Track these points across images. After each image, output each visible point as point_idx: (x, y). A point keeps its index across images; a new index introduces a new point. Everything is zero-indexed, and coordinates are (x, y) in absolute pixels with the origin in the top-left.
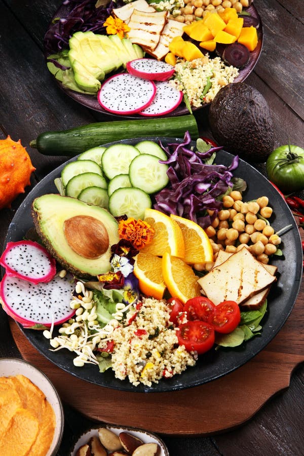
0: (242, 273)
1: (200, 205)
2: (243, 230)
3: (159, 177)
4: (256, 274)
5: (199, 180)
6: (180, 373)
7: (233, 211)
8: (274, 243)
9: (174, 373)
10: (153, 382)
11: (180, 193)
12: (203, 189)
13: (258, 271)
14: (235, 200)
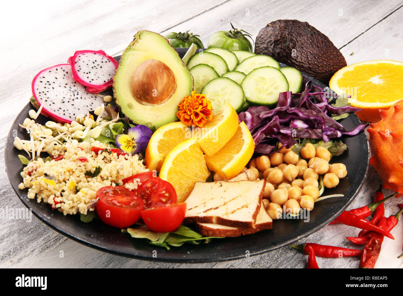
0: (233, 199)
1: (275, 129)
2: (291, 179)
3: (270, 93)
4: (242, 207)
5: (301, 115)
6: (65, 214)
7: (304, 161)
8: (301, 203)
9: (58, 206)
10: (36, 198)
11: (271, 113)
12: (296, 126)
13: (247, 206)
14: (317, 156)
